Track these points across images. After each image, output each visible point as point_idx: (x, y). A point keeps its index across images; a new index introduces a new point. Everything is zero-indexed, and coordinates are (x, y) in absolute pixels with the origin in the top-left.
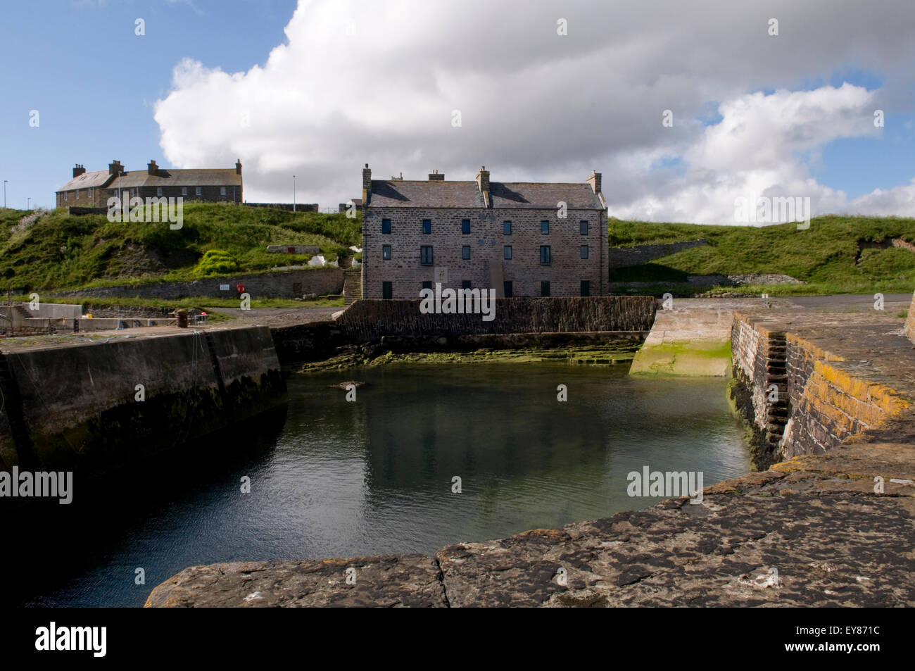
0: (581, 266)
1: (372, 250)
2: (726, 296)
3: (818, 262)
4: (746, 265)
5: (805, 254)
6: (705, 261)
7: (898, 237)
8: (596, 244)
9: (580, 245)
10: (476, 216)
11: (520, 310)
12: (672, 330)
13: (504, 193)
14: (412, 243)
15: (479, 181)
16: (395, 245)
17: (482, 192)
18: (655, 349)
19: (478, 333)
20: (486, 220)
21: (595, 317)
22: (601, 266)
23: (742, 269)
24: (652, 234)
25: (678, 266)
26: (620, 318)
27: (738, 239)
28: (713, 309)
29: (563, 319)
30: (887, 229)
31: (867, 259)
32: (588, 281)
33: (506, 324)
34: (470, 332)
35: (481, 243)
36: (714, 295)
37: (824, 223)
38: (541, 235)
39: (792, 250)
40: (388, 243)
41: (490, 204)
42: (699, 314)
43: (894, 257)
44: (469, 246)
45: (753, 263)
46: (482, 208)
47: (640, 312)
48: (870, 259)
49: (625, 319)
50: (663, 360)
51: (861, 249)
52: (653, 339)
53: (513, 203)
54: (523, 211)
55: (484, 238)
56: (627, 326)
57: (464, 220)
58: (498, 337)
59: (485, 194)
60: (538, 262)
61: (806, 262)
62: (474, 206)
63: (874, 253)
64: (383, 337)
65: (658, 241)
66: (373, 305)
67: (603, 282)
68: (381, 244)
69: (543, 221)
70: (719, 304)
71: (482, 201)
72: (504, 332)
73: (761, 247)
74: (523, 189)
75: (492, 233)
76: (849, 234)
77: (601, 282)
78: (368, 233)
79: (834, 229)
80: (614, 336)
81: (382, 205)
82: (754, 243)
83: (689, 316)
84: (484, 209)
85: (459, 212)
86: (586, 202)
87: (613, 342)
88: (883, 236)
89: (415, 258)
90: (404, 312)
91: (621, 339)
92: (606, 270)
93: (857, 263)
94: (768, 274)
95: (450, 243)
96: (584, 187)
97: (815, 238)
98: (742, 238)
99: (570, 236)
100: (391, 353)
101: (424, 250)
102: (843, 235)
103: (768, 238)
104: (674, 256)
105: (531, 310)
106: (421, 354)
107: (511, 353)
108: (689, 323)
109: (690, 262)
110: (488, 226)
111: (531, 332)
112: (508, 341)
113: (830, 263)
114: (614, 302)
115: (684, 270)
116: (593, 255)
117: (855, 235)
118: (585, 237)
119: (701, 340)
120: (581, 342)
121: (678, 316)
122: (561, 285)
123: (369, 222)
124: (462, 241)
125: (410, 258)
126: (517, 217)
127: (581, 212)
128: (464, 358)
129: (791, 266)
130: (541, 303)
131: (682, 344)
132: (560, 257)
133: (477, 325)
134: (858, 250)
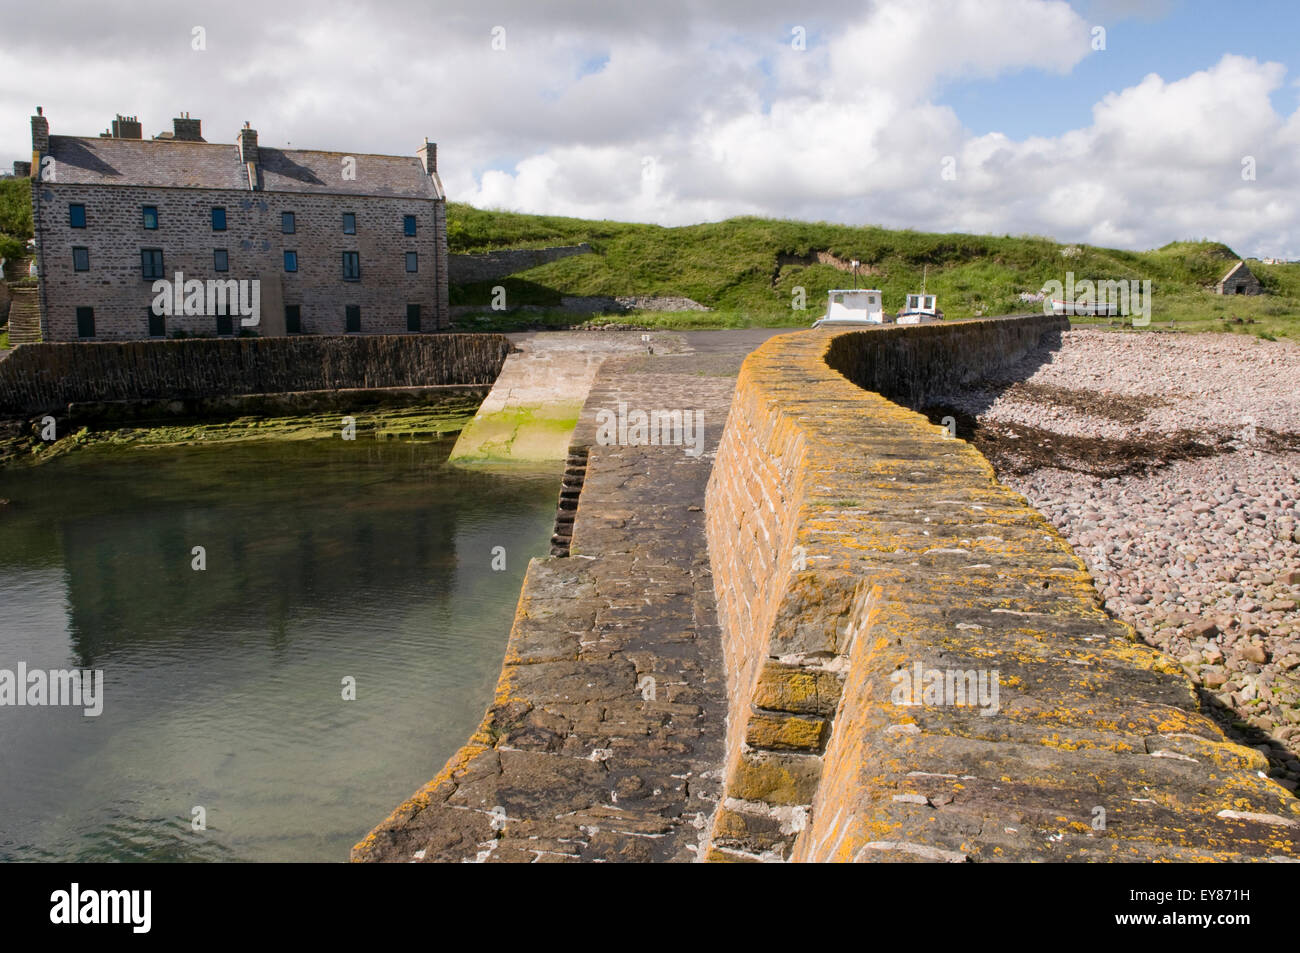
0: (406, 283)
1: (53, 255)
2: (608, 328)
3: (729, 282)
4: (640, 283)
5: (714, 269)
6: (587, 276)
7: (824, 250)
8: (429, 251)
9: (404, 251)
10: (235, 202)
11: (304, 355)
12: (522, 387)
13: (283, 166)
14: (125, 244)
15: (240, 144)
16: (94, 247)
17: (245, 163)
18: (492, 419)
19: (237, 392)
20: (253, 209)
21: (419, 364)
22: (438, 283)
23: (634, 289)
24: (519, 232)
25: (550, 283)
26: (455, 366)
27: (631, 245)
28: (583, 352)
29: (372, 368)
30: (813, 239)
31: (786, 279)
32: (419, 306)
33: (283, 378)
34: (224, 391)
35: (245, 245)
36: (594, 327)
37: (739, 228)
38: (342, 235)
39: (699, 265)
40: (83, 244)
41: (258, 183)
42: (563, 361)
43: (817, 277)
44: (226, 250)
45: (648, 279)
46: (244, 190)
47: (483, 358)
48: (790, 279)
49: (463, 367)
50: (500, 436)
51: (780, 265)
52: (493, 401)
53: (297, 185)
54: (314, 197)
55: (252, 238)
56: (466, 377)
57: (215, 209)
58: (269, 398)
59: (250, 167)
60: (341, 277)
61: (715, 281)
62: (231, 187)
63: (795, 271)
64: (71, 405)
65: (524, 245)
66: (51, 352)
67: (440, 307)
68: (69, 245)
69: (345, 214)
70: (593, 343)
71: (246, 178)
72: (279, 390)
73: (660, 258)
74: (314, 161)
75: (263, 230)
76: (767, 244)
77: (437, 307)
78: (43, 226)
79: (750, 237)
80: (447, 393)
81: (68, 180)
82: (652, 251)
83: (549, 365)
84: (249, 192)
85: (205, 195)
86: (413, 187)
87: (446, 401)
88: (807, 248)
89: (132, 268)
90: (106, 361)
91: (457, 396)
92: (445, 289)
93: (775, 284)
94: (665, 296)
95: (193, 245)
96: (411, 162)
97: (727, 248)
98: (638, 244)
99: (390, 238)
100: (85, 429)
101: (147, 255)
102: (761, 244)
103: (670, 245)
104: (545, 268)
105: (322, 356)
106: (139, 431)
107: (288, 424)
108: (546, 375)
109: (566, 277)
110: (256, 220)
111: (323, 388)
112: (286, 404)
113: (742, 284)
114: (447, 342)
115: (558, 289)
116: (425, 267)
117: (775, 245)
118: (412, 240)
119: (557, 403)
120: (398, 402)
121: (534, 363)
122: (377, 311)
123: (45, 208)
124: (213, 242)
125: (124, 268)
126: (303, 206)
127: (405, 202)
128: (211, 434)
129: (695, 286)
130: (337, 345)
131: (531, 409)
132: (375, 270)
133: (235, 380)
134: (776, 266)
